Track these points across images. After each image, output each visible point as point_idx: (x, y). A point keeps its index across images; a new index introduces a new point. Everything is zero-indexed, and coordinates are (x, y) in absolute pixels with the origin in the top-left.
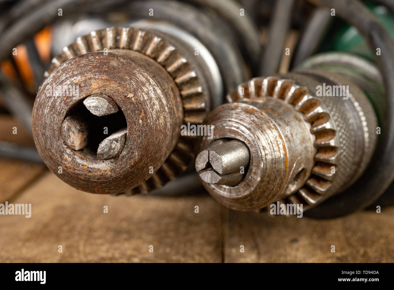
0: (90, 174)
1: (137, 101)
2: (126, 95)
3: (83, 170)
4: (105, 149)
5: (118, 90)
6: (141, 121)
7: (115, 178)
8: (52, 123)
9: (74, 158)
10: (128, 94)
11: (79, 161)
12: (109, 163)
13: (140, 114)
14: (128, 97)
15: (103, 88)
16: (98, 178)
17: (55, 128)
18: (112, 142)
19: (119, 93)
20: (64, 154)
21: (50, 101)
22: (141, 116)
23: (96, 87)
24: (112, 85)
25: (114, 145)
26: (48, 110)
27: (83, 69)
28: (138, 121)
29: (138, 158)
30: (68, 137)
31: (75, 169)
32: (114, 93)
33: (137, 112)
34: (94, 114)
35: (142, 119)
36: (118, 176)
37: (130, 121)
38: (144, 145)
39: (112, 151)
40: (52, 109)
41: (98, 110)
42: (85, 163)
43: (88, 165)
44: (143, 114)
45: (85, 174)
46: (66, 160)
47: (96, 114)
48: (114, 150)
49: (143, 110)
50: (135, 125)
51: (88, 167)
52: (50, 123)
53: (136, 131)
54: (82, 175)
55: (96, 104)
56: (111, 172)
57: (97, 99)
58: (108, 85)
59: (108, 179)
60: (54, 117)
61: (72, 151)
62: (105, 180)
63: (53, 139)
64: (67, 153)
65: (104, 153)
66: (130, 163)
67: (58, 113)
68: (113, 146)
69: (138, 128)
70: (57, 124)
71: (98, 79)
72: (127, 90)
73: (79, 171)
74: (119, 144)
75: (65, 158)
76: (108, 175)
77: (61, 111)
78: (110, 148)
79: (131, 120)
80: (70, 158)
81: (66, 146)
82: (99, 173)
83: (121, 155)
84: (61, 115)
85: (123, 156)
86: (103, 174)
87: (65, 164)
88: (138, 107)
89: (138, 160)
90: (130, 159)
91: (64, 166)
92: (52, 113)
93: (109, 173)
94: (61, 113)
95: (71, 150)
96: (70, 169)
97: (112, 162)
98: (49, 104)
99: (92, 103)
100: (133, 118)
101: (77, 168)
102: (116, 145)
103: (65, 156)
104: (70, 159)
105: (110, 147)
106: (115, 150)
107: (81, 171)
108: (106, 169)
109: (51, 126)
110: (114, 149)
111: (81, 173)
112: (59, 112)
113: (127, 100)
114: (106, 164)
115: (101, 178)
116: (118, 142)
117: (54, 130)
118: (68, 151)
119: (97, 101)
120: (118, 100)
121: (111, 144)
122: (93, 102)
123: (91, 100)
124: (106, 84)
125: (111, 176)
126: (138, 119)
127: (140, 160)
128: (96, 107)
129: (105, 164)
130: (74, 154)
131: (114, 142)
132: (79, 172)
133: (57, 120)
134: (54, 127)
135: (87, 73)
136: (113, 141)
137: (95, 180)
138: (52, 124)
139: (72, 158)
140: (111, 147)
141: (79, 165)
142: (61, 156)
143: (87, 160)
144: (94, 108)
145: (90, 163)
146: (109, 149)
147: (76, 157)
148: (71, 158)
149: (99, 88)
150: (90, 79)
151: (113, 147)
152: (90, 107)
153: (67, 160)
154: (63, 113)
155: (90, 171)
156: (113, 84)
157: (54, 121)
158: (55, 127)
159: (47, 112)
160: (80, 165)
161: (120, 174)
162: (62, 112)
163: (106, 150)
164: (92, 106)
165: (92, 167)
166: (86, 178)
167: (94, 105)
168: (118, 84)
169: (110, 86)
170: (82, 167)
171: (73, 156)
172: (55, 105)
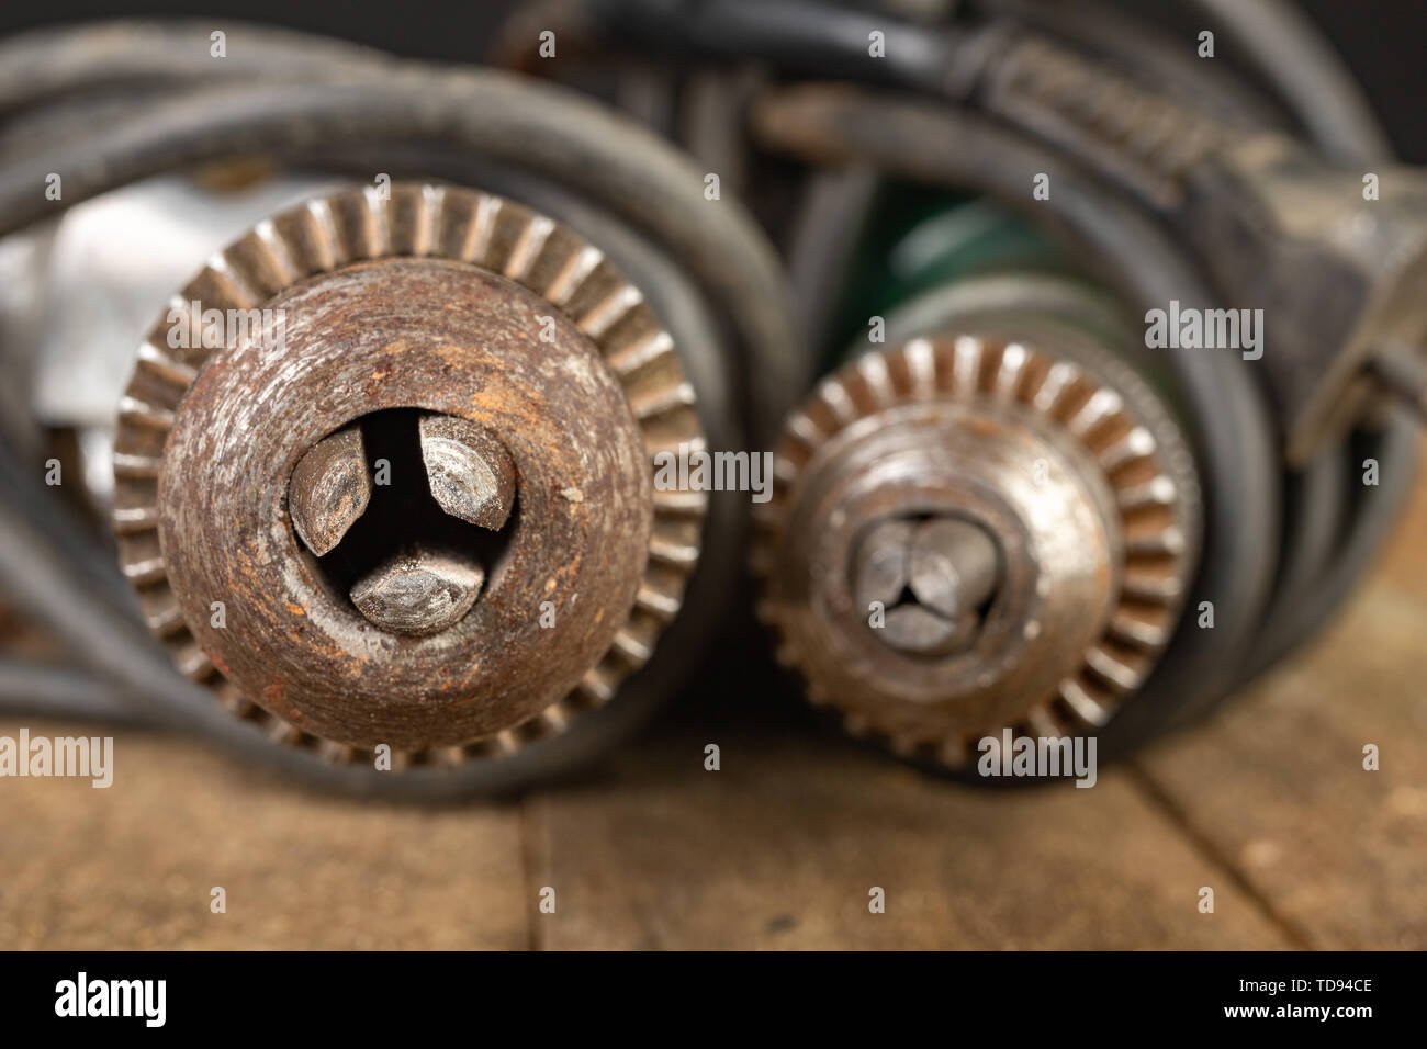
0: (295, 638)
1: (582, 524)
2: (563, 485)
3: (283, 614)
4: (405, 598)
5: (549, 456)
6: (552, 584)
7: (362, 695)
8: (289, 420)
9: (281, 562)
10: (571, 485)
11: (291, 579)
12: (375, 643)
13: (564, 565)
14: (564, 493)
15: (508, 422)
16: (314, 665)
17: (286, 439)
18: (440, 591)
19: (544, 466)
20: (259, 532)
21: (326, 354)
22: (562, 571)
23: (491, 405)
24: (542, 430)
25: (439, 603)
26: (302, 374)
27: (483, 326)
28: (544, 582)
29: (470, 683)
30: (332, 506)
31: (259, 596)
32: (532, 455)
33: (559, 551)
34: (436, 495)
35: (560, 582)
36: (373, 697)
37: (520, 564)
38: (513, 656)
39: (419, 615)
40: (316, 382)
41: (459, 493)
42: (303, 598)
43: (308, 610)
44: (571, 569)
45: (281, 630)
46: (252, 553)
47: (442, 500)
48: (425, 616)
49: (578, 558)
50: (529, 585)
51: (305, 615)
52: (282, 415)
53: (518, 603)
54: (271, 625)
55: (462, 470)
56: (365, 672)
57: (473, 460)
58: (528, 422)
59: (339, 684)
60: (306, 408)
61: (289, 539)
62: (327, 684)
63: (256, 467)
64: (270, 536)
65: (395, 607)
66: (437, 683)
67: (325, 403)
68: (435, 603)
69: (532, 598)
70: (301, 433)
71: (514, 387)
72: (573, 473)
73: (269, 607)
74: (454, 606)
75: (253, 544)
76: (348, 675)
77: (340, 403)
78: (422, 605)
79: (528, 564)
80: (266, 555)
81: (281, 514)
82: (324, 652)
83: (428, 643)
84: (331, 415)
85: (433, 650)
86: (335, 662)
87: (239, 562)
88: (573, 540)
89: (466, 689)
90: (445, 671)
91: (235, 566)
92: (308, 390)
93: (356, 673)
94: (335, 408)
95: (289, 535)
96: (246, 584)
97: (385, 645)
98: (316, 360)
99: (451, 462)
100: (537, 560)
101: (267, 596)
102: (443, 606)
103: (259, 540)
104: (265, 558)
105: (423, 601)
106: (428, 618)
107: (277, 613)
108: (353, 655)
109: (278, 426)
110: (430, 612)
111: (273, 618)
112: (330, 402)
113: (555, 499)
114: (365, 641)
115: (320, 672)
116: (453, 601)
117: (277, 443)
118: (278, 531)
119: (470, 466)
120: (531, 483)
121: (433, 592)
122: (456, 460)
123: (452, 450)
124: (525, 413)
125: (355, 684)
126: (547, 574)
127: (473, 691)
128: (457, 482)
129: (361, 640)
130: (290, 552)
131: (446, 592)
132: (265, 612)
133: (308, 419)
134: (285, 432)
135: (490, 349)
136: (443, 588)
137: (296, 665)
138: (285, 424)
139: (275, 557)
140: (427, 600)
141: (282, 591)
142: (244, 531)
143: (316, 593)
144: (448, 480)
145: (320, 607)
146: (415, 606)
147: (288, 562)
148: (271, 555)
149: (499, 414)
150: (489, 370)
151: (430, 606)
152: (440, 469)
153: (255, 556)
154: (342, 414)
155: (302, 630)
156: (546, 429)
157: (299, 417)
158: (289, 437)
159: (294, 380)
160: (285, 596)
161: (383, 695)
162: (341, 408)
163: (407, 601)
164: (447, 470)
165: (315, 622)
166: (276, 641)
167: (455, 472)
168: (561, 441)
169: (533, 431)
170: (288, 603)
171: (284, 554)
172: (335, 374)
